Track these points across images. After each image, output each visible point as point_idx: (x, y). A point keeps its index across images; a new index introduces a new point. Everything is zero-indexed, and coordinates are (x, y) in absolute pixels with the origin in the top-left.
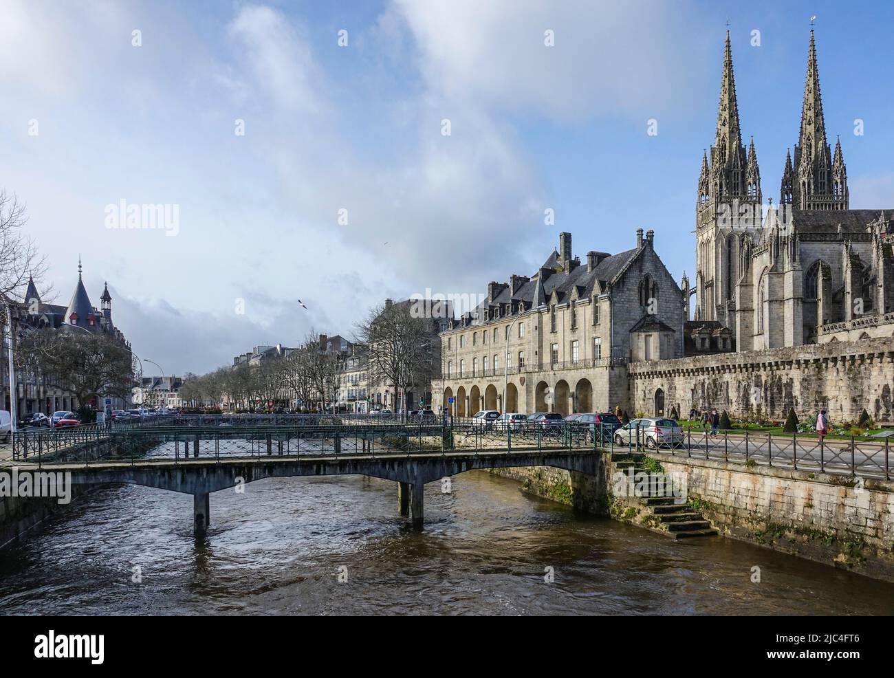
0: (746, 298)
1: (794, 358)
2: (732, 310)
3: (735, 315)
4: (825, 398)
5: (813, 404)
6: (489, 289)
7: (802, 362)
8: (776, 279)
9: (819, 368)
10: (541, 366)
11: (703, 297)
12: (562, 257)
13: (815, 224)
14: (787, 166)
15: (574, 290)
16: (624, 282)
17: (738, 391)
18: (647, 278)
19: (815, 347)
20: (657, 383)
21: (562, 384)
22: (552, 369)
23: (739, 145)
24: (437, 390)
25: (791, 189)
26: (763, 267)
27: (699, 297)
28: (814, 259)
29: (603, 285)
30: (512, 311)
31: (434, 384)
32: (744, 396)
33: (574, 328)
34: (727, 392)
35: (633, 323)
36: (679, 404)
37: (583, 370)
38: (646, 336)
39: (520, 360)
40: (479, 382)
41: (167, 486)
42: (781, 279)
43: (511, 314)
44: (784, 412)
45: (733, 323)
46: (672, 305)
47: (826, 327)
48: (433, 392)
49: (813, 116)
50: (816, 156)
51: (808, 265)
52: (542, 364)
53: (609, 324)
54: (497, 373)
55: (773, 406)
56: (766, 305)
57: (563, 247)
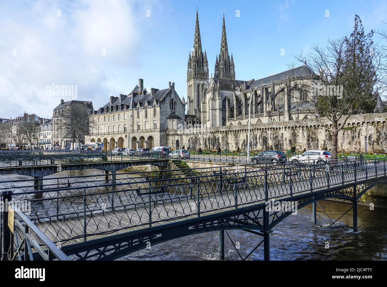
0: (204, 108)
1: (220, 130)
2: (200, 111)
3: (201, 113)
4: (228, 143)
5: (225, 145)
6: (110, 99)
7: (222, 131)
8: (214, 102)
9: (227, 133)
10: (133, 131)
11: (190, 106)
12: (140, 88)
13: (225, 84)
14: (216, 61)
15: (146, 102)
16: (164, 101)
17: (203, 141)
18: (172, 100)
19: (225, 127)
20: (177, 138)
21: (142, 138)
22: (138, 132)
23: (201, 52)
24: (88, 140)
25: (218, 69)
26: (210, 97)
27: (188, 106)
28: (225, 96)
29: (157, 101)
30: (121, 109)
31: (86, 137)
32: (205, 142)
33: (146, 117)
34: (200, 141)
35: (168, 116)
36: (184, 145)
37: (150, 133)
38: (172, 121)
39: (125, 128)
40: (107, 136)
41: (29, 175)
42: (215, 102)
43: (120, 110)
44: (217, 148)
45: (200, 116)
46: (181, 110)
47: (229, 119)
48: (86, 140)
49: (224, 45)
50: (225, 59)
51: (223, 98)
52: (134, 130)
53: (159, 116)
54: (115, 133)
55: (214, 146)
56: (211, 111)
57: (140, 84)
